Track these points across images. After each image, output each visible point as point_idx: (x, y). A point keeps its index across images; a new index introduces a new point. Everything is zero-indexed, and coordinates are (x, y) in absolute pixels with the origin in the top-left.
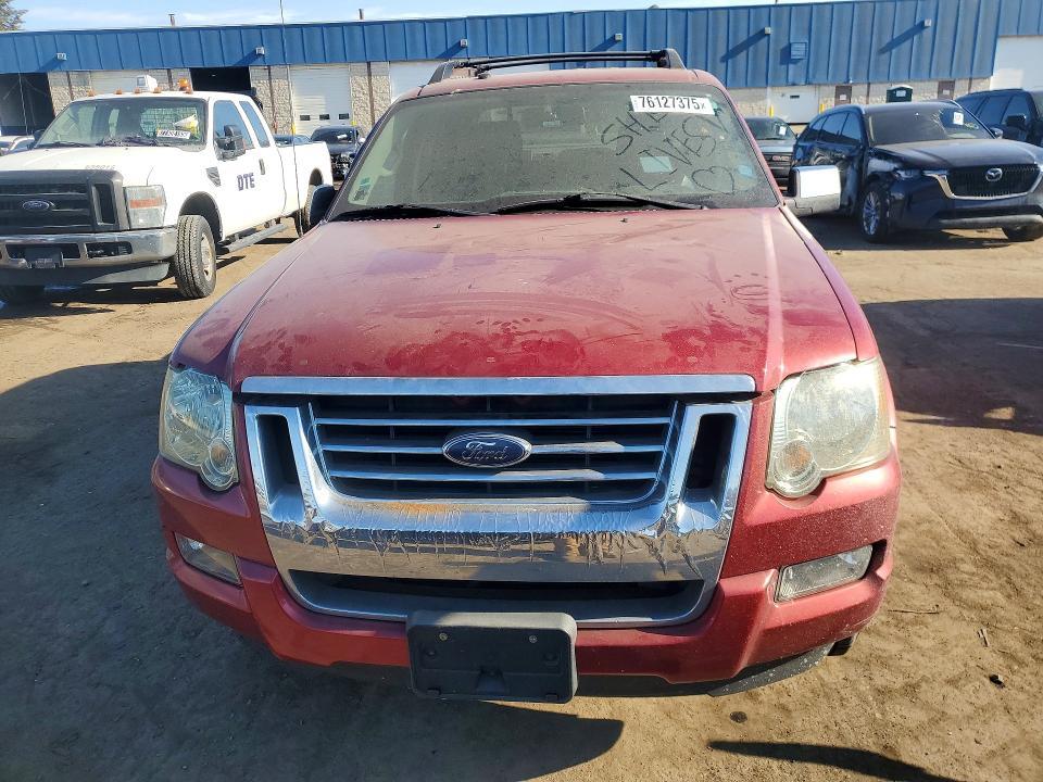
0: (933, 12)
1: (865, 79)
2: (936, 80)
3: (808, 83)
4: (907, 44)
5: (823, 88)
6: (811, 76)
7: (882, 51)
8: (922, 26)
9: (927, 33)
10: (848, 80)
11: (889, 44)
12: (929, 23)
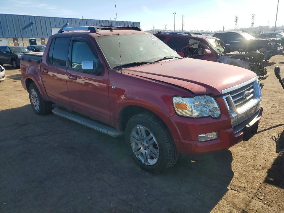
0: (34, 19)
1: (21, 36)
2: (40, 37)
3: (3, 37)
4: (29, 28)
5: (9, 38)
6: (4, 34)
7: (23, 29)
8: (32, 23)
9: (34, 25)
10: (16, 37)
11: (25, 27)
12: (34, 22)
